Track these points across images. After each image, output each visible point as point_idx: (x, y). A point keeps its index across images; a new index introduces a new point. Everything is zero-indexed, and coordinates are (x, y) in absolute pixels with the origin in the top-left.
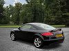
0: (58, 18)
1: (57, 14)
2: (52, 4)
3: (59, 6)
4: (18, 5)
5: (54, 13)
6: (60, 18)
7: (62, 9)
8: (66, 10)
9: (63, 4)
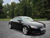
0: (42, 14)
1: (41, 10)
2: (38, 3)
3: (43, 5)
4: (13, 3)
5: (39, 10)
6: (44, 14)
7: (45, 7)
8: (48, 7)
9: (46, 3)
